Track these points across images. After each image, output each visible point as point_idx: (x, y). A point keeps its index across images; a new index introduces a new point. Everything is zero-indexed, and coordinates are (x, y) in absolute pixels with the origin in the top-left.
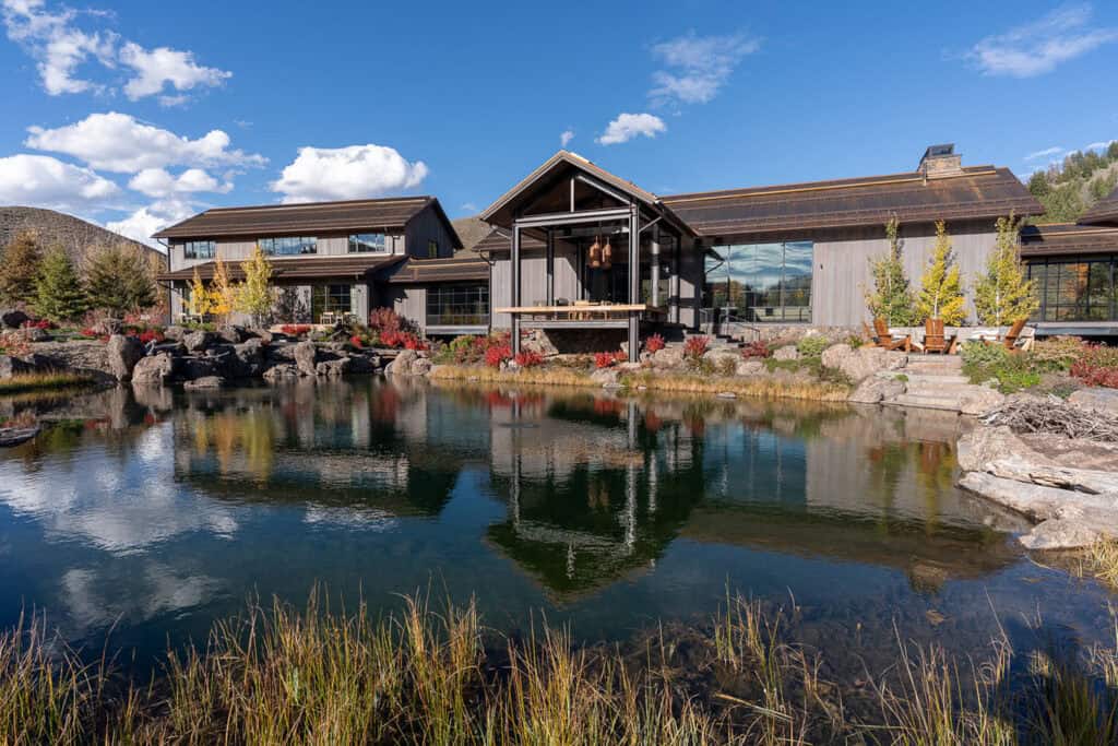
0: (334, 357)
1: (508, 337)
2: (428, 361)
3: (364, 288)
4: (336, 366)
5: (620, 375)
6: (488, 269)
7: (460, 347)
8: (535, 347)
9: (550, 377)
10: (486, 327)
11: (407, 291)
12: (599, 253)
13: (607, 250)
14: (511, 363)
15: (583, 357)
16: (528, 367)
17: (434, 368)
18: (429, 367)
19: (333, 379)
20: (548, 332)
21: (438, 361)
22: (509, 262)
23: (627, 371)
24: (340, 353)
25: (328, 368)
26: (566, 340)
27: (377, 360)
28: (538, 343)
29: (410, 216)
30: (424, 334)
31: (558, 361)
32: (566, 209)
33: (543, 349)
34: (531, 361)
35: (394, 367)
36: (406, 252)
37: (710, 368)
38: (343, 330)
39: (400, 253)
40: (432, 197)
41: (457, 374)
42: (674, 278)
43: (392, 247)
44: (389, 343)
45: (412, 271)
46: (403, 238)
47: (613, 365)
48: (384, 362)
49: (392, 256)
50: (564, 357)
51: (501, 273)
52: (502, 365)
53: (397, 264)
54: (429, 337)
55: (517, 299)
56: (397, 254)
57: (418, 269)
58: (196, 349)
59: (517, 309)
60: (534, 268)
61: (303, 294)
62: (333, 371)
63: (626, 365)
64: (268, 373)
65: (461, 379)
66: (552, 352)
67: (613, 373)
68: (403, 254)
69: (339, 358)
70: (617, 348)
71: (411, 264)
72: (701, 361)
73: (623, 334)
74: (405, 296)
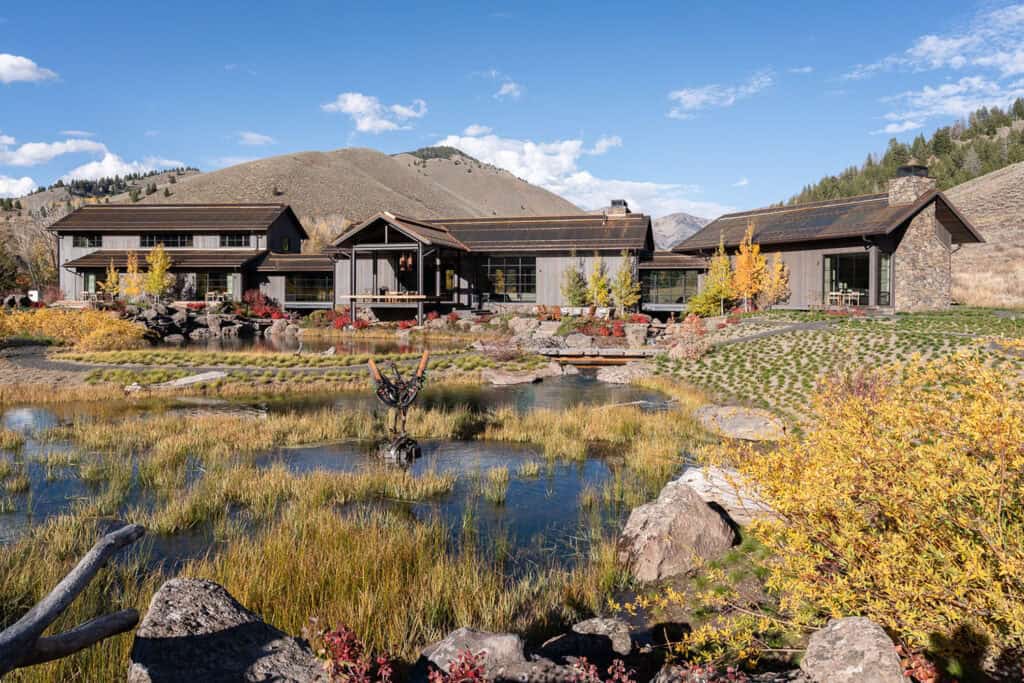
0: (231, 324)
1: (347, 311)
2: (296, 326)
3: (239, 276)
4: (234, 329)
5: (411, 333)
6: (333, 264)
7: (316, 317)
8: (365, 318)
9: (373, 334)
10: (331, 303)
11: (270, 278)
12: (405, 263)
13: (410, 261)
14: (351, 327)
15: (393, 324)
16: (361, 329)
17: (301, 330)
18: (297, 330)
19: (233, 337)
20: (373, 309)
21: (303, 326)
22: (348, 262)
23: (416, 331)
24: (235, 321)
25: (230, 331)
26: (383, 314)
27: (257, 326)
28: (366, 315)
29: (271, 222)
30: (283, 308)
31: (379, 326)
32: (383, 241)
33: (370, 319)
34: (362, 326)
35: (272, 330)
36: (268, 247)
37: (458, 328)
38: (228, 306)
39: (262, 248)
40: (287, 204)
41: (317, 334)
42: (456, 277)
43: (257, 244)
44: (260, 314)
45: (274, 263)
46: (265, 237)
47: (409, 327)
48: (263, 328)
49: (257, 251)
50: (382, 323)
51: (342, 269)
52: (344, 328)
53: (261, 257)
54: (287, 309)
55: (353, 290)
56: (261, 249)
57: (277, 261)
58: (153, 319)
59: (353, 297)
60: (365, 265)
61: (190, 279)
62: (232, 332)
63: (416, 327)
64: (193, 334)
65: (319, 336)
66: (375, 321)
67: (407, 331)
68: (265, 249)
69: (234, 324)
70: (413, 318)
71: (271, 256)
72: (454, 326)
73: (415, 311)
74: (267, 281)
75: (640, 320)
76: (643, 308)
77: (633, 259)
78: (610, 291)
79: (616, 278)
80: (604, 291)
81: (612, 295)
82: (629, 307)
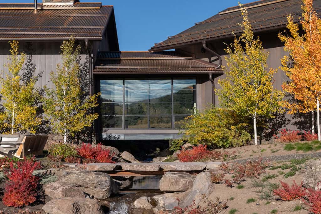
75: (95, 157)
76: (104, 136)
77: (84, 58)
78: (40, 111)
79: (51, 86)
80: (30, 110)
81: (46, 116)
82: (78, 134)
